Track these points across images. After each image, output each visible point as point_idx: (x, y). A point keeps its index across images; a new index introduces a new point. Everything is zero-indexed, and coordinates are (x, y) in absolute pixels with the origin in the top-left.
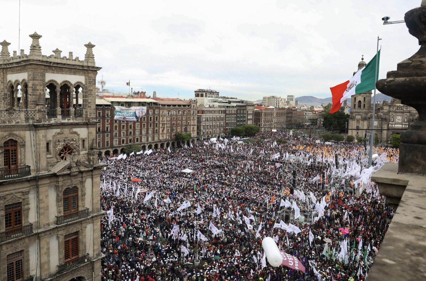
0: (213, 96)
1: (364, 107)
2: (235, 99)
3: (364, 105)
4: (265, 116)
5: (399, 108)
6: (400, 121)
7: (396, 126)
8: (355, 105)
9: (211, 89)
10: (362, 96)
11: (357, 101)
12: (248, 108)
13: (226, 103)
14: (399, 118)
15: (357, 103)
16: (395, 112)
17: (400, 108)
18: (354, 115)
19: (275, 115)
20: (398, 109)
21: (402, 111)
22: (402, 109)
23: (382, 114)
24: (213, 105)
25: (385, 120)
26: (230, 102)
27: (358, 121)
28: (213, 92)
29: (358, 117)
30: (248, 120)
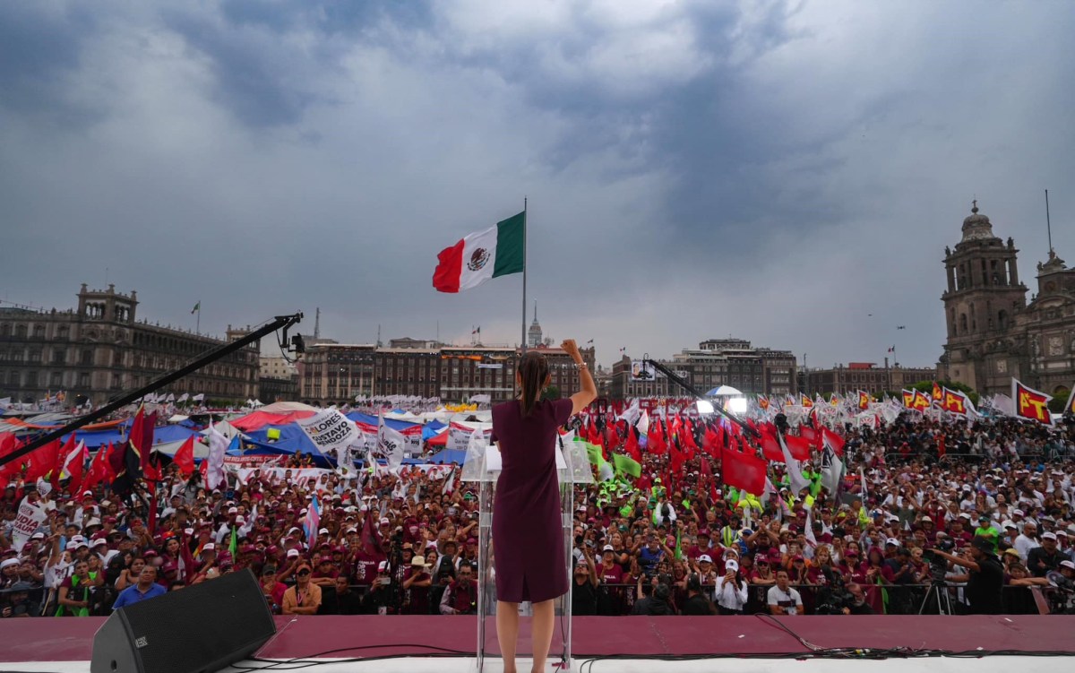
1: (974, 327)
3: (974, 322)
5: (1049, 315)
6: (1060, 352)
7: (1051, 366)
8: (955, 326)
10: (967, 301)
12: (772, 363)
16: (1042, 328)
17: (1051, 313)
20: (1047, 319)
21: (1059, 320)
22: (1058, 316)
30: (771, 385)
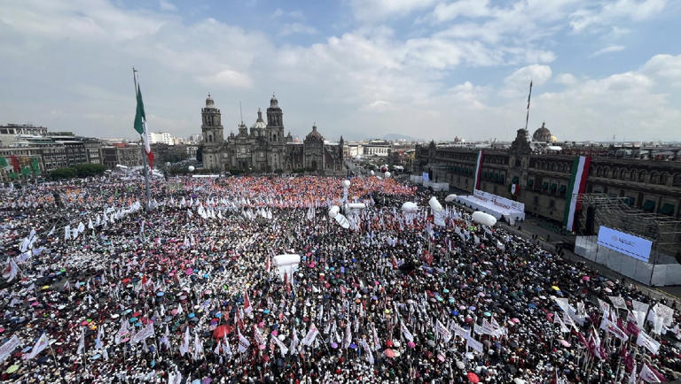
0: (35, 132)
6: (245, 152)
11: (208, 136)
12: (89, 146)
14: (244, 149)
15: (208, 138)
18: (207, 148)
20: (241, 142)
22: (244, 142)
23: (230, 147)
25: (233, 152)
26: (53, 140)
29: (210, 150)
30: (90, 159)
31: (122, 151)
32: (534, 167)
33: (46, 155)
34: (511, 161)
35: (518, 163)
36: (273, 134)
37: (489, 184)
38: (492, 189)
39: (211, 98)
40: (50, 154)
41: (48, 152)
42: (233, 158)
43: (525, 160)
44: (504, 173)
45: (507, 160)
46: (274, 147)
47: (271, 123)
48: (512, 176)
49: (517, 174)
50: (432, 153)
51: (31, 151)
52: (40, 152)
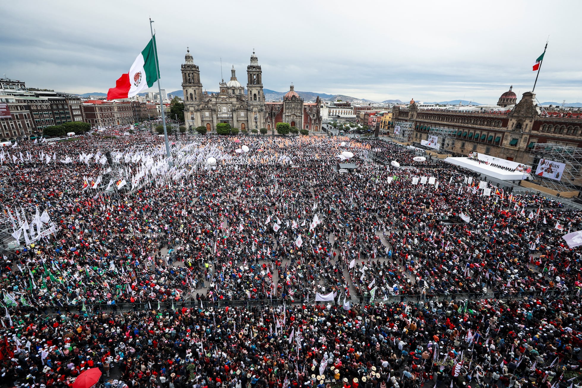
0: (14, 87)
1: (196, 99)
2: (49, 91)
4: (102, 111)
6: (226, 111)
7: (223, 115)
8: (187, 97)
9: (9, 78)
11: (189, 94)
12: (71, 102)
13: (31, 96)
14: (225, 108)
15: (189, 96)
17: (224, 99)
18: (188, 106)
19: (116, 110)
21: (226, 102)
23: (211, 105)
24: (6, 99)
25: (214, 110)
26: (37, 95)
27: (192, 112)
28: (13, 82)
29: (192, 109)
30: (74, 116)
31: (101, 109)
32: (538, 130)
33: (34, 110)
34: (510, 123)
35: (519, 126)
36: (253, 93)
37: (479, 146)
38: (484, 151)
39: (190, 54)
40: (37, 110)
41: (35, 108)
42: (215, 116)
43: (528, 124)
44: (501, 135)
45: (505, 123)
46: (255, 106)
47: (251, 82)
48: (509, 138)
49: (516, 137)
50: (412, 115)
51: (20, 106)
52: (28, 107)
